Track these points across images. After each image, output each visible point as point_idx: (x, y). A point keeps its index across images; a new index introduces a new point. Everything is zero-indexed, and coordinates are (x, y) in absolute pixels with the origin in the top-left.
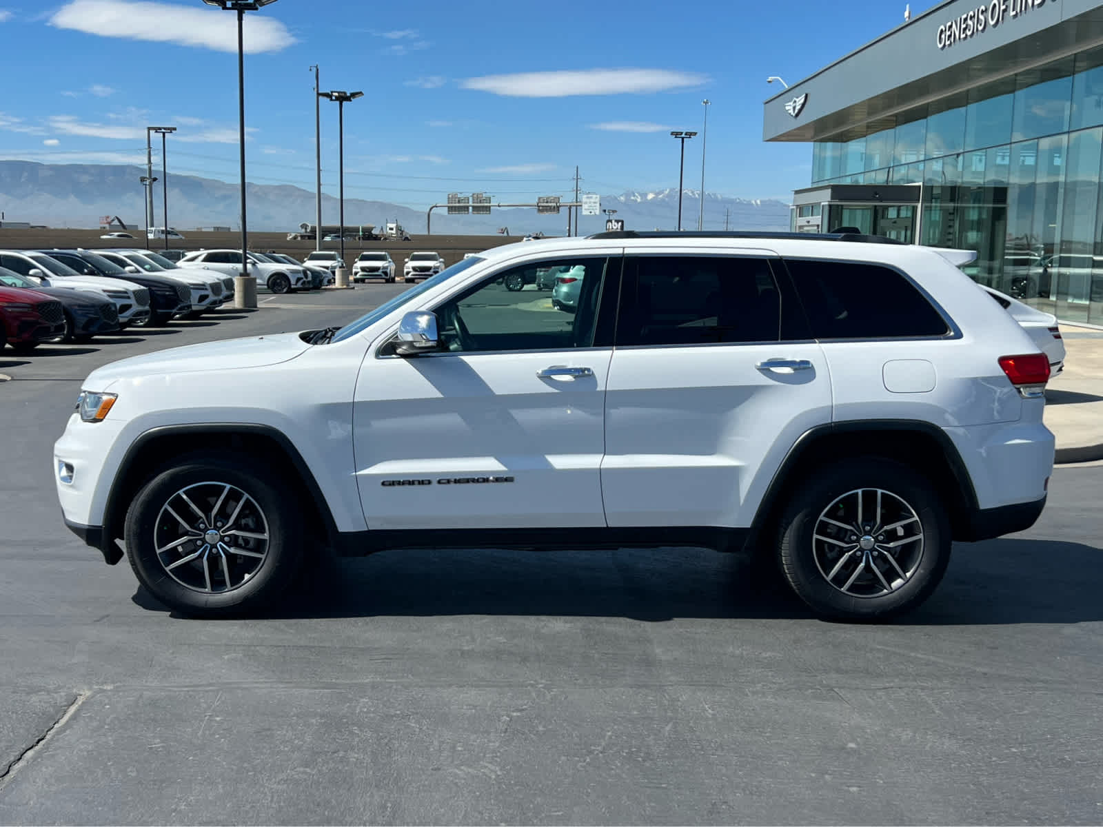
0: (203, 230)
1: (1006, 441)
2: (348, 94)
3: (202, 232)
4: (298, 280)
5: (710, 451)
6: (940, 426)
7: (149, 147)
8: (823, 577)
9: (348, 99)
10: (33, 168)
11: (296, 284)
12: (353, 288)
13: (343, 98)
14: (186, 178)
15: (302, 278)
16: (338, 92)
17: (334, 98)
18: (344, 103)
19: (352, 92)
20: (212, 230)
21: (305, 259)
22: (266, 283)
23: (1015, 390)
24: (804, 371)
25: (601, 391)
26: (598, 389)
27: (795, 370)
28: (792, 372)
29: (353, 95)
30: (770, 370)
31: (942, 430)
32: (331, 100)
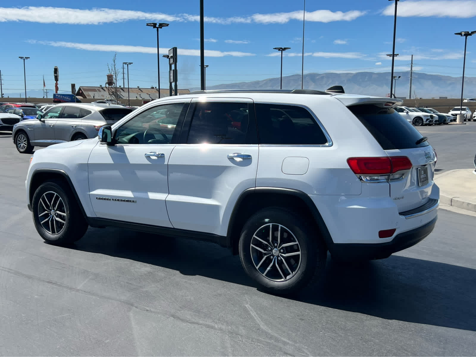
0: (435, 98)
1: (347, 206)
2: (470, 33)
3: (434, 99)
4: (427, 120)
5: (209, 196)
6: (307, 194)
7: (412, 63)
8: (255, 267)
9: (470, 35)
10: (371, 74)
11: (426, 122)
12: (466, 124)
13: (467, 34)
14: (435, 76)
15: (429, 119)
16: (465, 32)
17: (463, 35)
18: (468, 37)
19: (472, 31)
20: (438, 98)
21: (451, 110)
22: (412, 121)
23: (356, 176)
24: (247, 159)
25: (166, 164)
26: (165, 163)
27: (243, 159)
28: (242, 160)
29: (473, 33)
30: (233, 159)
31: (308, 196)
32: (462, 36)
